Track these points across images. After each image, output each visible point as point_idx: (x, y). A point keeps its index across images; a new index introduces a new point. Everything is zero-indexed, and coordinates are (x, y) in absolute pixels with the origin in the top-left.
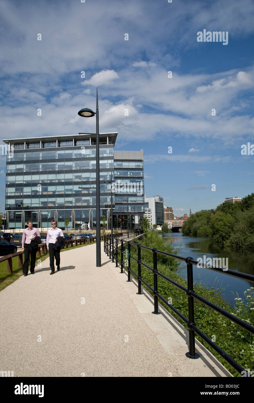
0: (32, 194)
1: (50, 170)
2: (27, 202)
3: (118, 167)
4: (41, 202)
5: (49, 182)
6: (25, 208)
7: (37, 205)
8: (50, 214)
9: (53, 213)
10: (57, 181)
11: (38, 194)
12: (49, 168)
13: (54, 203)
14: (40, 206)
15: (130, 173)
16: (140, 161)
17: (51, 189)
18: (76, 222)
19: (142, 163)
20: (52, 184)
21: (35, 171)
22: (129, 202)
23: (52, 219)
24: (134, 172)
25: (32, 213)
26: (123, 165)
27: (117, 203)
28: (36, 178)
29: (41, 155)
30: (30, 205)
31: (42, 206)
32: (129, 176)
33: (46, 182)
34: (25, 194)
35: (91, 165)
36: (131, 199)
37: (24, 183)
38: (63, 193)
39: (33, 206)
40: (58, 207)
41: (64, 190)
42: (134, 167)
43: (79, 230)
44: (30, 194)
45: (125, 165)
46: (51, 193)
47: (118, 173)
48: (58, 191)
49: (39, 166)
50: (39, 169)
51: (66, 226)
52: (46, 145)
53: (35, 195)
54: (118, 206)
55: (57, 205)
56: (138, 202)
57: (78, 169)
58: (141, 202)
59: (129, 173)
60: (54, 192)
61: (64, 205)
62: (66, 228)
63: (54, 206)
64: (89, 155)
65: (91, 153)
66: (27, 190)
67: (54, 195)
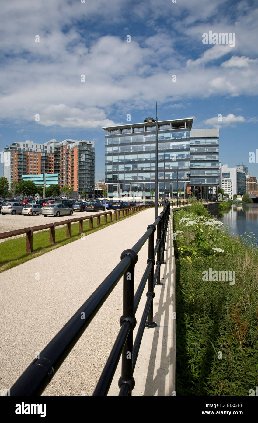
0: (125, 170)
1: (139, 151)
2: (121, 177)
3: (196, 144)
4: (132, 177)
5: (138, 160)
6: (120, 181)
7: (129, 179)
8: (139, 186)
9: (141, 185)
10: (144, 160)
11: (130, 170)
12: (138, 149)
13: (142, 177)
14: (132, 179)
15: (207, 149)
16: (216, 138)
17: (140, 166)
18: (159, 192)
19: (218, 140)
20: (140, 162)
21: (127, 152)
22: (206, 175)
23: (140, 190)
24: (210, 148)
25: (126, 185)
26: (200, 142)
27: (194, 176)
28: (128, 157)
29: (131, 139)
30: (124, 179)
31: (133, 179)
32: (205, 152)
33: (136, 161)
34: (120, 170)
35: (172, 146)
36: (207, 172)
37: (119, 161)
38: (149, 169)
39: (126, 179)
40: (145, 181)
41: (150, 167)
42: (211, 144)
43: (161, 199)
44: (124, 170)
45: (202, 142)
46: (140, 169)
47: (196, 150)
48: (145, 168)
49: (130, 147)
50: (130, 150)
51: (151, 196)
52: (135, 130)
53: (127, 171)
54: (195, 178)
55: (144, 179)
56: (213, 175)
57: (161, 149)
58: (216, 175)
59: (205, 149)
60: (142, 168)
61: (150, 178)
62: (151, 197)
63: (142, 179)
64: (170, 138)
65: (171, 136)
66: (122, 167)
67: (142, 171)
